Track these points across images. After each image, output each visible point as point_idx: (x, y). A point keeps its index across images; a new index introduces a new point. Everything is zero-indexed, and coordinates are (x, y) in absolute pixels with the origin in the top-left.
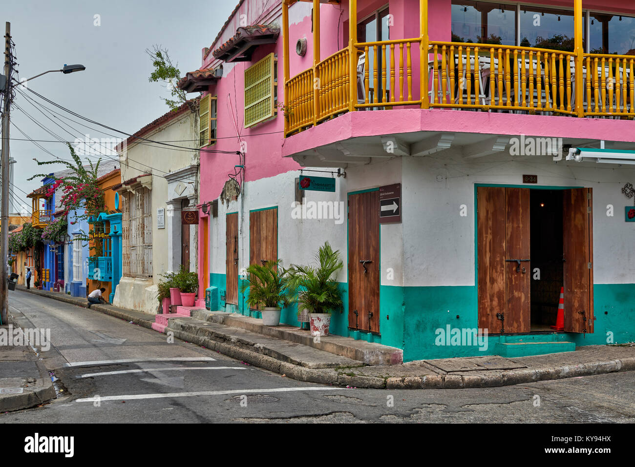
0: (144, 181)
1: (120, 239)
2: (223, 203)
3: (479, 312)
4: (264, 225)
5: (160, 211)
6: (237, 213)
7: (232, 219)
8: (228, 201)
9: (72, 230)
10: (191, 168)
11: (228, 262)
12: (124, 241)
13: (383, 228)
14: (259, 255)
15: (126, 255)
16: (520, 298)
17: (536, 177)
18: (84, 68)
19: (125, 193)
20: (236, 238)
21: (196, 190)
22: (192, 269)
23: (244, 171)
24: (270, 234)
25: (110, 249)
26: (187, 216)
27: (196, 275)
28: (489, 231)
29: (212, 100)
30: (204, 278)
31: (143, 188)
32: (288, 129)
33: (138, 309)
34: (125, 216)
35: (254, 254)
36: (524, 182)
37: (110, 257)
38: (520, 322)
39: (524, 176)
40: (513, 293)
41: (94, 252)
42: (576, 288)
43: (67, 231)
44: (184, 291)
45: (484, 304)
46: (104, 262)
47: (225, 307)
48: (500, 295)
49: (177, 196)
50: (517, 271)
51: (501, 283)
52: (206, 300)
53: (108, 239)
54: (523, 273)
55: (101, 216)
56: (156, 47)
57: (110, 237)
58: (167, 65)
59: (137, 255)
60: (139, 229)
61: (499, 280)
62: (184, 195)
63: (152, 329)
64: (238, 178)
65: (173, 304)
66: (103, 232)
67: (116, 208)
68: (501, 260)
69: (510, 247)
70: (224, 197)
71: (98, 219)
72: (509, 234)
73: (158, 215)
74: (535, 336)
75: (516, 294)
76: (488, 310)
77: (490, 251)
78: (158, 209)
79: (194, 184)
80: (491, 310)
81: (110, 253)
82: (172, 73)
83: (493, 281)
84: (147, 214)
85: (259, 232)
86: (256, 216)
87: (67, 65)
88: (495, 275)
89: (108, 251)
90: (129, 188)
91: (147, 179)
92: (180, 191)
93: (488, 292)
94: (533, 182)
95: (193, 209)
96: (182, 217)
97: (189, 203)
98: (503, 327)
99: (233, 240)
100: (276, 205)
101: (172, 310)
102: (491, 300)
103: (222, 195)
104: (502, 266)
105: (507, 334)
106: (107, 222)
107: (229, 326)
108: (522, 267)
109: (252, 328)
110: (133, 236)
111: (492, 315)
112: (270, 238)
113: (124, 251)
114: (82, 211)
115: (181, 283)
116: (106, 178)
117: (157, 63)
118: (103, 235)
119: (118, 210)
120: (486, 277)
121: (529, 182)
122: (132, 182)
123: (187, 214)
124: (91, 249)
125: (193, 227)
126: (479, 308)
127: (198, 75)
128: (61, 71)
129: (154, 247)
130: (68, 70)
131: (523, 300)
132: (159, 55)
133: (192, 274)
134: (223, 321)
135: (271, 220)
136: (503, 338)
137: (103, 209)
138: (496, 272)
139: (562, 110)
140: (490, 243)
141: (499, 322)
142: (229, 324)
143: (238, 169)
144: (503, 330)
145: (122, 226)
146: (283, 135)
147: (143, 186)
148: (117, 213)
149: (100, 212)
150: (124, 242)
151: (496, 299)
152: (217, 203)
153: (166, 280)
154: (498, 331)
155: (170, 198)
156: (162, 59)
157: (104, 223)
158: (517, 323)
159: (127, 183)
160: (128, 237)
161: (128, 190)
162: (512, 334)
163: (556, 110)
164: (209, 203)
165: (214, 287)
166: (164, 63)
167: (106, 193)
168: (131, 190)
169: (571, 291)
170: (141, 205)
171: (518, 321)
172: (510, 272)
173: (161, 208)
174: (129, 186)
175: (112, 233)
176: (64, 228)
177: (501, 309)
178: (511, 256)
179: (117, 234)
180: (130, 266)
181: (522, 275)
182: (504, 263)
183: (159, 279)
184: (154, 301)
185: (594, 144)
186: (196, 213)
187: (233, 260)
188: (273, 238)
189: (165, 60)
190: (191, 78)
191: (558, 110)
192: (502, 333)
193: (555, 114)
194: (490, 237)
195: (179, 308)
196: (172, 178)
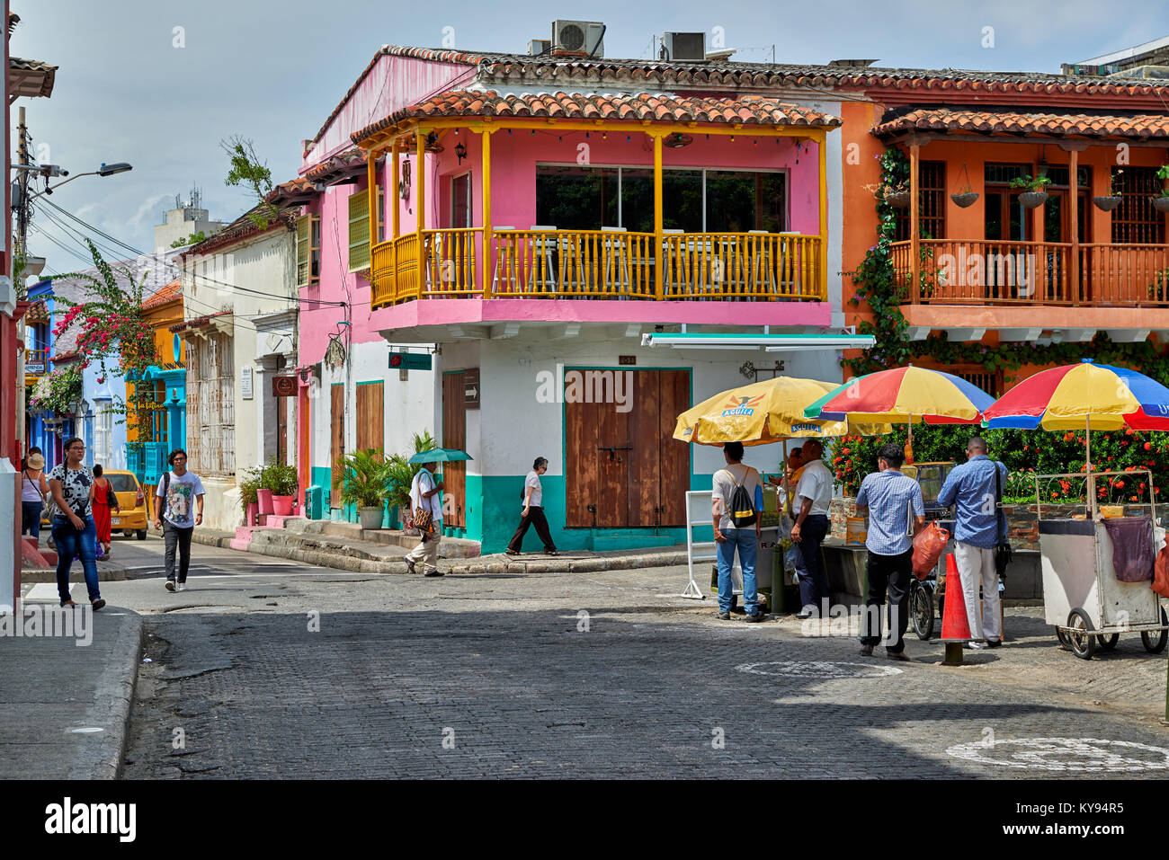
0: (221, 324)
1: (182, 413)
2: (327, 368)
3: (567, 504)
4: (371, 403)
5: (245, 371)
6: (343, 384)
7: (337, 391)
8: (333, 367)
9: (91, 391)
10: (288, 313)
11: (333, 451)
12: (189, 416)
13: (468, 413)
14: (366, 442)
15: (193, 440)
16: (615, 489)
17: (634, 357)
18: (130, 168)
19: (190, 336)
20: (342, 418)
21: (295, 346)
22: (291, 462)
23: (350, 327)
24: (377, 415)
25: (166, 429)
26: (281, 385)
27: (294, 471)
28: (579, 417)
29: (313, 223)
30: (305, 476)
31: (220, 334)
32: (374, 302)
33: (212, 527)
34: (191, 376)
35: (361, 442)
36: (620, 363)
37: (165, 443)
38: (615, 516)
39: (621, 357)
40: (607, 484)
41: (136, 433)
42: (645, 478)
43: (81, 393)
44: (278, 493)
45: (573, 495)
46: (156, 451)
47: (330, 513)
48: (591, 486)
49: (270, 352)
50: (611, 459)
51: (592, 473)
52: (306, 505)
53: (162, 413)
54: (620, 462)
55: (148, 372)
56: (234, 138)
57: (166, 409)
58: (252, 163)
59: (210, 439)
60: (213, 398)
61: (590, 470)
62: (278, 351)
63: (230, 548)
64: (342, 339)
65: (261, 512)
66: (153, 400)
67: (176, 359)
68: (593, 448)
69: (604, 435)
70: (328, 360)
71: (144, 376)
72: (603, 420)
73: (243, 377)
74: (633, 530)
75: (610, 484)
76: (578, 501)
77: (580, 439)
78: (243, 368)
79: (292, 337)
80: (582, 501)
81: (166, 436)
82: (258, 174)
83: (583, 470)
84: (227, 375)
85: (366, 411)
86: (362, 389)
87: (107, 165)
88: (585, 464)
89: (162, 433)
90: (198, 332)
91: (226, 319)
92: (274, 344)
93: (578, 482)
94: (631, 364)
95: (290, 374)
96: (274, 386)
97: (285, 364)
98: (595, 519)
99: (338, 421)
100: (381, 379)
101: (259, 521)
102: (582, 491)
103: (326, 358)
104: (594, 454)
105: (600, 528)
106: (161, 383)
107: (327, 535)
108: (617, 455)
109: (350, 534)
110: (205, 410)
111: (583, 509)
112: (376, 420)
113: (189, 434)
114: (113, 360)
115: (273, 482)
116: (158, 307)
117: (236, 161)
118: (153, 406)
119: (179, 364)
120: (575, 466)
121: (626, 363)
122: (203, 322)
123: (281, 382)
124: (130, 427)
125: (290, 400)
126: (567, 500)
127: (292, 189)
128: (97, 173)
129: (236, 427)
130: (107, 171)
131: (618, 491)
132: (240, 149)
133: (289, 468)
134: (322, 530)
135: (377, 397)
136: (594, 531)
137: (153, 360)
138: (587, 460)
139: (639, 294)
140: (580, 429)
141: (591, 515)
142: (328, 532)
143: (342, 327)
144: (595, 523)
145: (185, 391)
146: (369, 307)
147: (220, 331)
148: (178, 369)
149: (147, 364)
150: (189, 420)
151: (587, 490)
152: (321, 368)
153: (251, 478)
154: (589, 524)
155: (260, 355)
156: (244, 154)
157: (154, 383)
158: (611, 515)
159: (195, 324)
160: (196, 410)
161: (196, 335)
162: (605, 528)
163: (631, 294)
164: (311, 366)
165: (316, 487)
166: (247, 162)
167: (158, 331)
168: (201, 335)
169: (639, 481)
170: (216, 360)
171: (613, 514)
172: (603, 460)
173: (247, 368)
174: (198, 329)
175: (168, 401)
176: (77, 388)
177: (593, 501)
178: (604, 444)
179: (178, 404)
180: (199, 457)
181: (617, 464)
182: (596, 451)
183: (243, 477)
184: (236, 512)
185: (675, 329)
186: (294, 379)
187: (338, 448)
188: (379, 421)
189: (248, 157)
190: (283, 193)
191: (635, 294)
192: (594, 526)
193: (632, 298)
194: (580, 423)
195: (269, 518)
196: (264, 324)
